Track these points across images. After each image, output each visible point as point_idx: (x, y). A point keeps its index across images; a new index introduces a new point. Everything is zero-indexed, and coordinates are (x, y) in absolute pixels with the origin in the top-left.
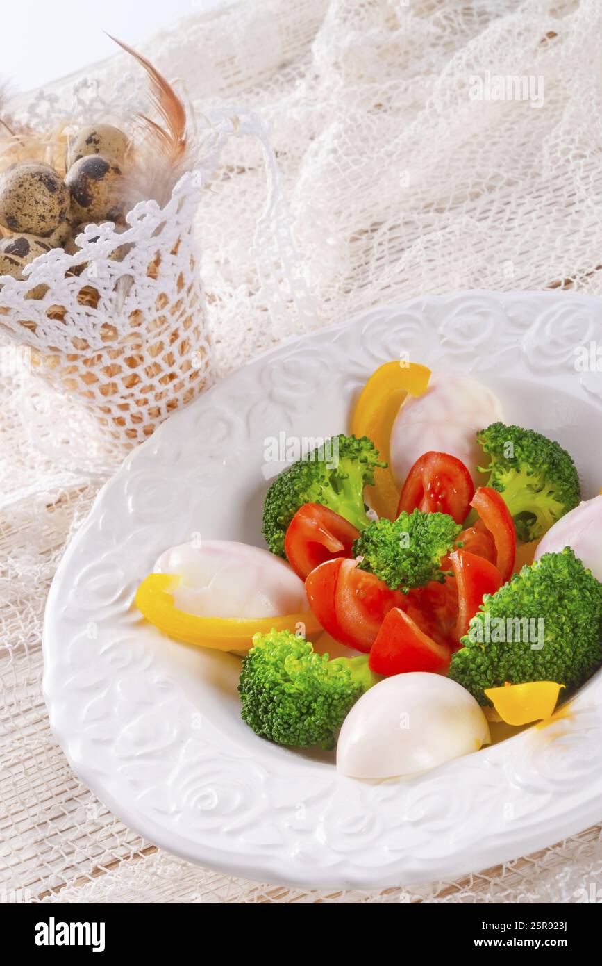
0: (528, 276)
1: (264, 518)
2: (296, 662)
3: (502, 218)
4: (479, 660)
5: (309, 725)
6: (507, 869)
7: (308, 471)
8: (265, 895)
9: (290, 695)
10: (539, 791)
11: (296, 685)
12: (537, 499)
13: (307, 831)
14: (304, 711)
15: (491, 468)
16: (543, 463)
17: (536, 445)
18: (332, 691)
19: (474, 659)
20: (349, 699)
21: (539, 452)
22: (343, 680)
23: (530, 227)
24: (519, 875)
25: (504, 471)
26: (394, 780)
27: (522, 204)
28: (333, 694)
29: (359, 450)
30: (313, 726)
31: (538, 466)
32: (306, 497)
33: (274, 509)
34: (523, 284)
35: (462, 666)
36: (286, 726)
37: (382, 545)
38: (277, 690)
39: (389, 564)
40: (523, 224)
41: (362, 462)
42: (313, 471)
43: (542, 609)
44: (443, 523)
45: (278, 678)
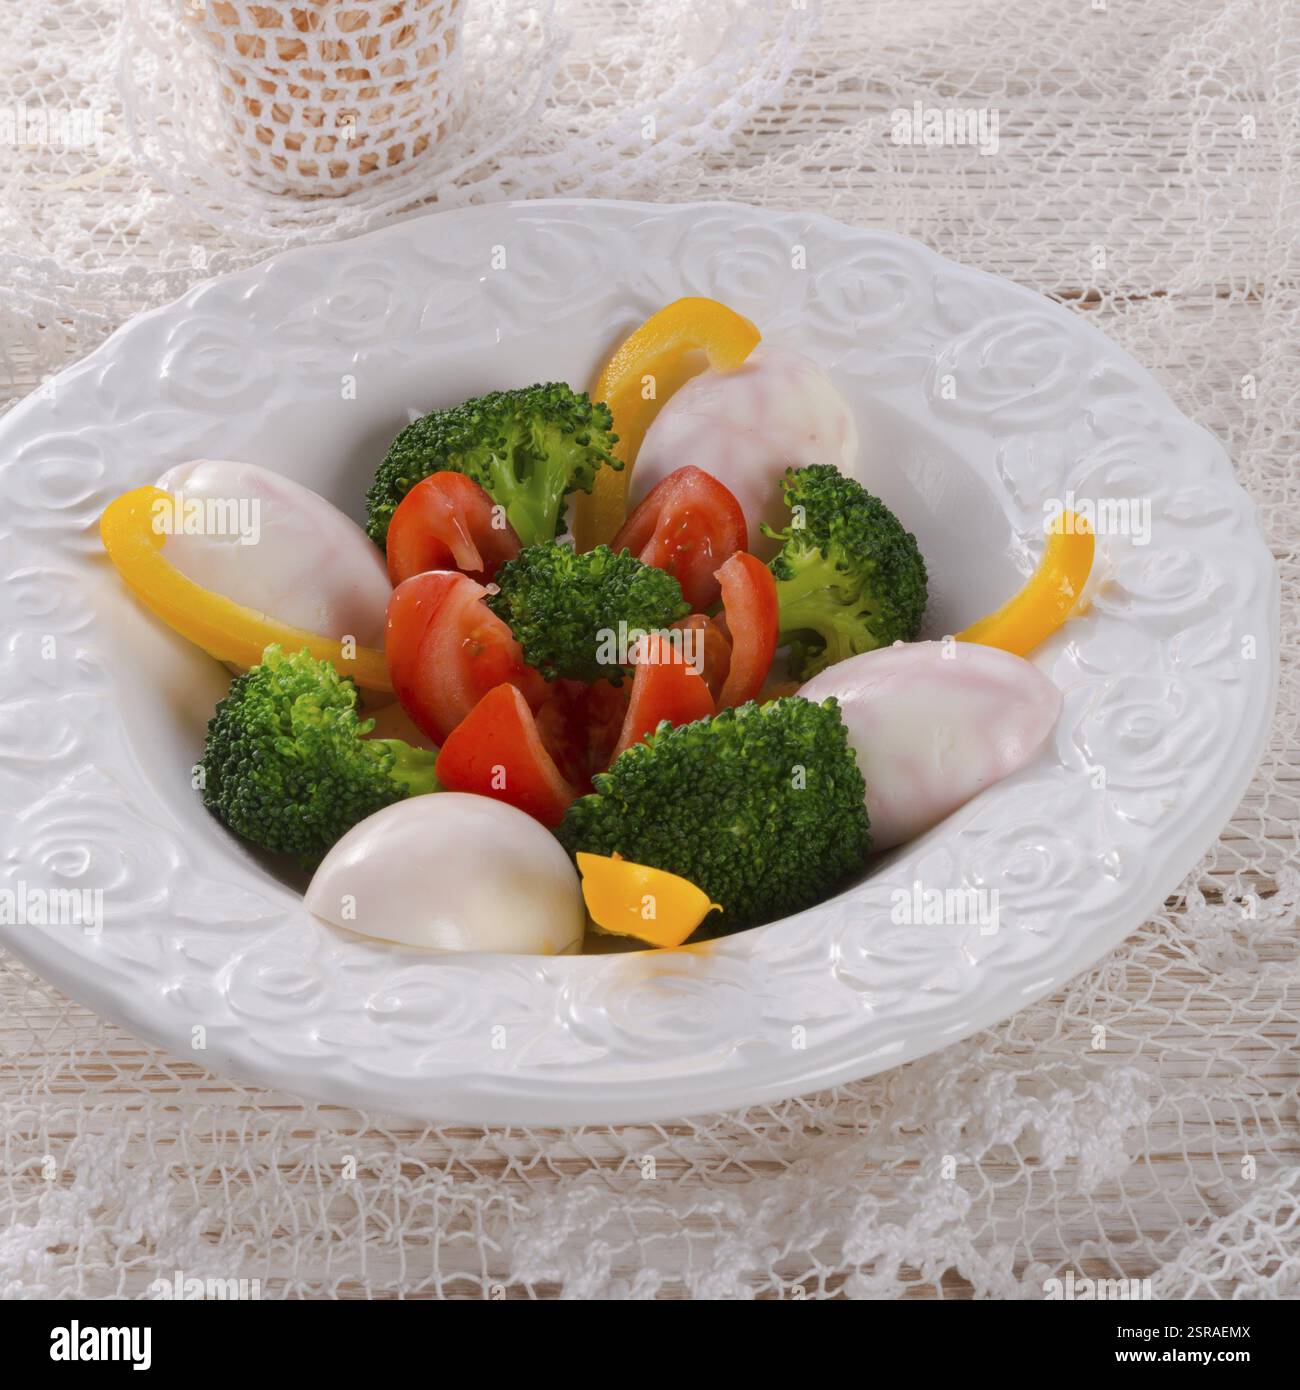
0: (1034, 261)
1: (378, 473)
2: (314, 710)
3: (1044, 146)
4: (609, 821)
5: (292, 817)
6: (514, 1170)
7: (482, 421)
8: (115, 1067)
9: (281, 757)
10: (592, 1039)
11: (296, 746)
12: (839, 614)
13: (208, 968)
14: (293, 791)
15: (786, 534)
16: (869, 557)
17: (871, 523)
18: (350, 775)
19: (604, 816)
20: (371, 798)
21: (871, 538)
22: (377, 768)
23: (1080, 181)
24: (528, 1186)
25: (803, 546)
26: (381, 944)
27: (1091, 136)
28: (350, 781)
29: (581, 421)
30: (296, 819)
31: (859, 558)
32: (459, 461)
33: (398, 461)
34: (1019, 270)
35: (580, 821)
36: (253, 804)
37: (543, 583)
38: (264, 741)
39: (538, 619)
40: (1072, 171)
41: (579, 441)
42: (490, 425)
43: (743, 778)
44: (661, 589)
45: (273, 723)
